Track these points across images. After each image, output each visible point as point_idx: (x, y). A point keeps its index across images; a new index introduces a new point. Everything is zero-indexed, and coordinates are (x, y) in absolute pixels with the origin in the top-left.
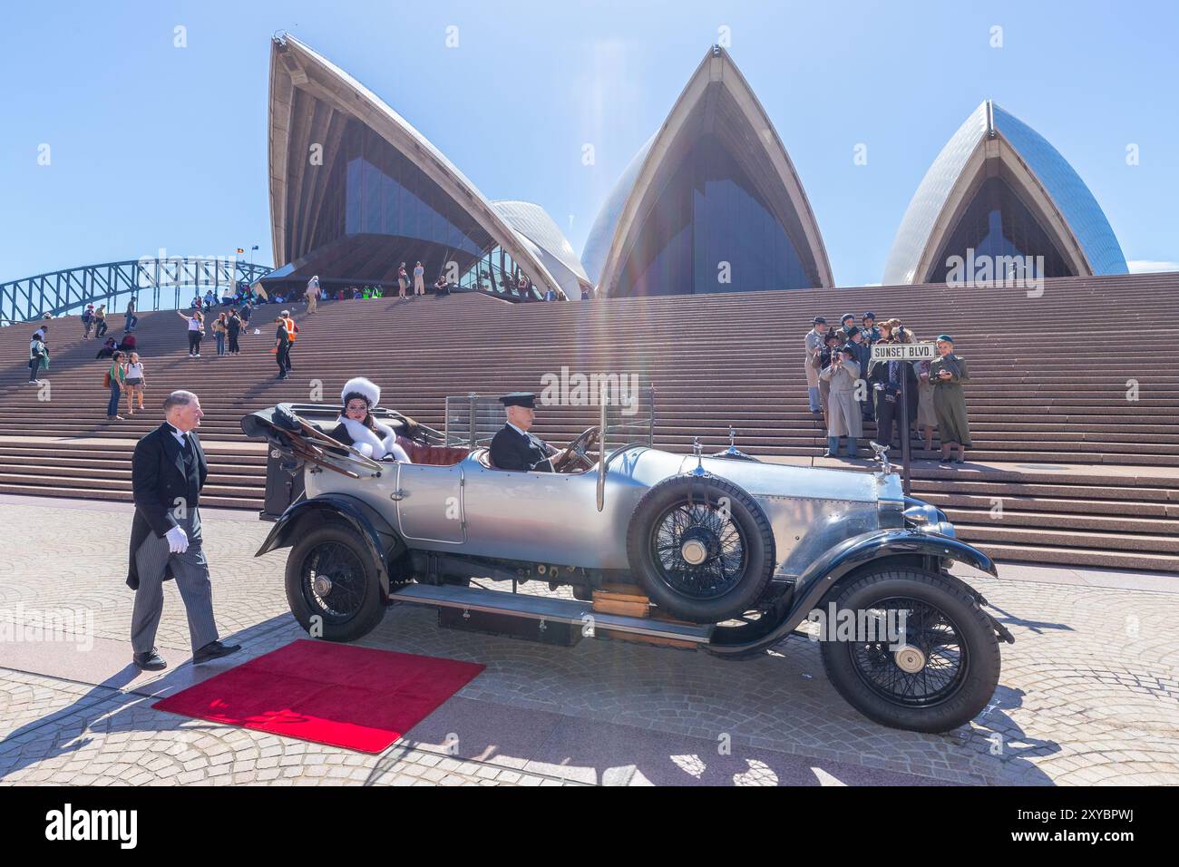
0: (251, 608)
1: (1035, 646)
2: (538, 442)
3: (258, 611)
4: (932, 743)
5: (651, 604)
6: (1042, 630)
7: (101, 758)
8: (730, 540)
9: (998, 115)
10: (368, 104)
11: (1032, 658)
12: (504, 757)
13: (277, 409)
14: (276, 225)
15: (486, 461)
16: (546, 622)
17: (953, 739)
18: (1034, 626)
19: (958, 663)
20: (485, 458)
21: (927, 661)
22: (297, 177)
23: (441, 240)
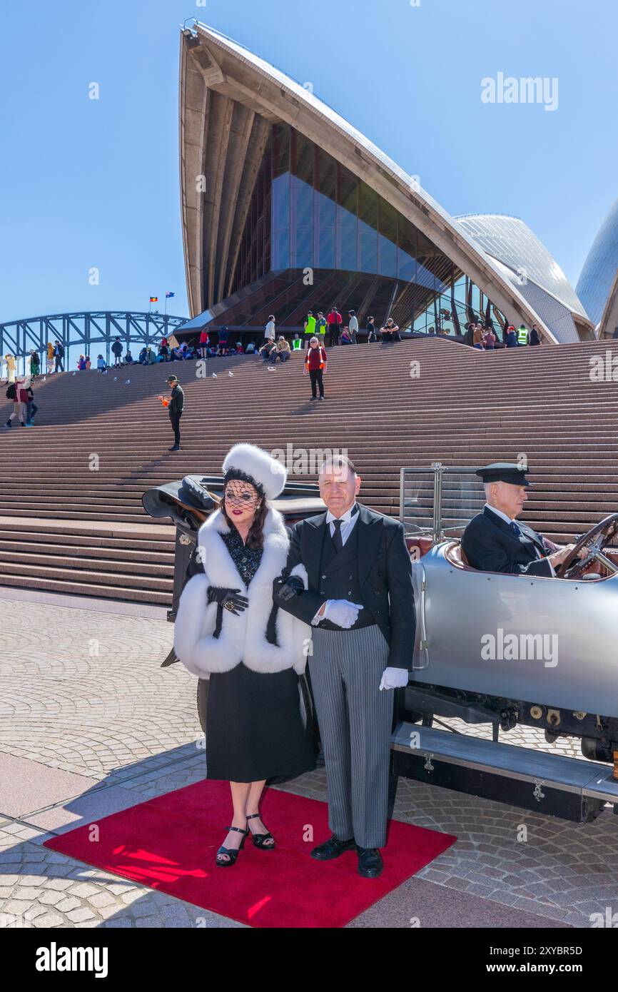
0: (160, 729)
3: (168, 734)
10: (296, 101)
13: (184, 483)
14: (190, 265)
15: (456, 558)
16: (544, 789)
20: (455, 554)
23: (389, 273)
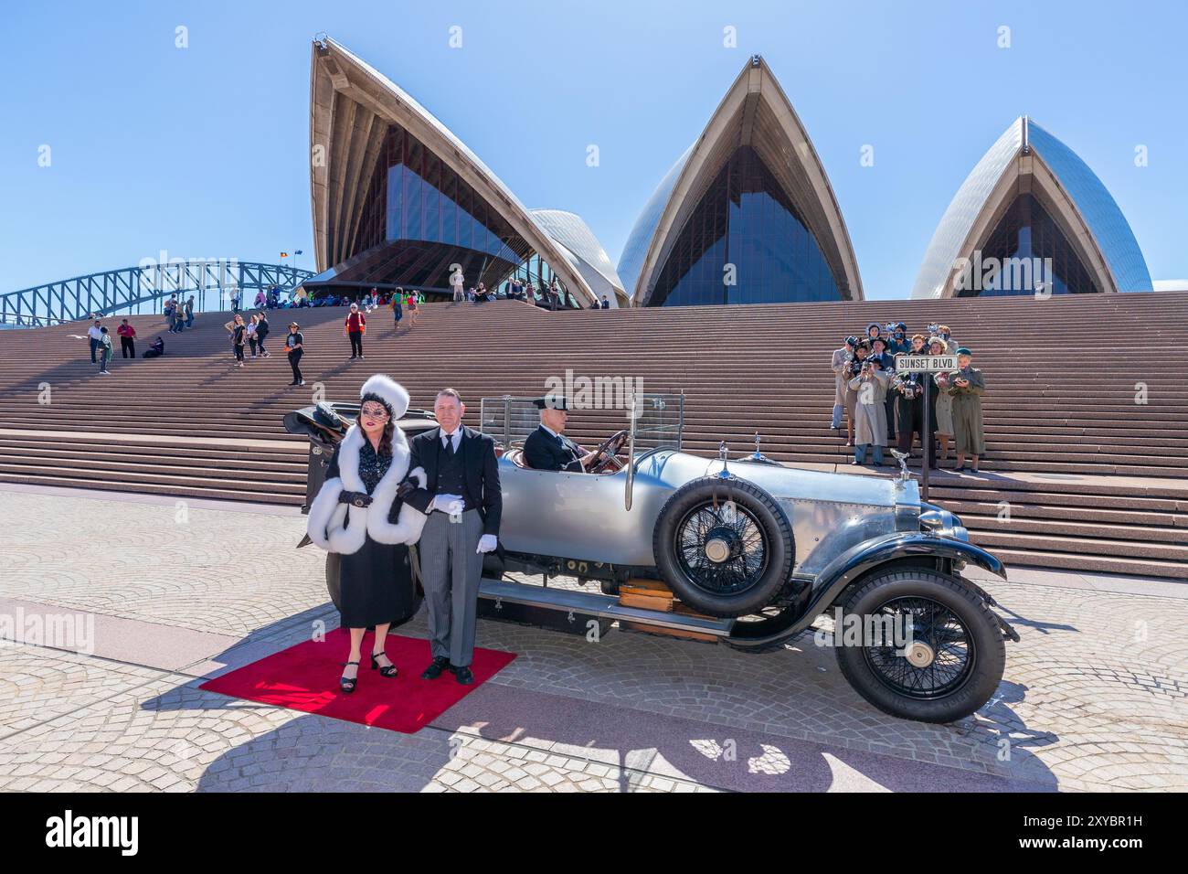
0: (294, 598)
1: (1039, 645)
2: (571, 444)
3: (301, 601)
4: (938, 732)
5: (675, 599)
6: (1048, 630)
7: (152, 733)
8: (752, 541)
9: (1033, 131)
10: (408, 110)
11: (1037, 657)
12: (532, 739)
13: (318, 407)
14: (318, 230)
16: (575, 614)
17: (956, 730)
18: (1041, 626)
19: (965, 659)
21: (936, 657)
22: (339, 183)
23: (480, 248)
